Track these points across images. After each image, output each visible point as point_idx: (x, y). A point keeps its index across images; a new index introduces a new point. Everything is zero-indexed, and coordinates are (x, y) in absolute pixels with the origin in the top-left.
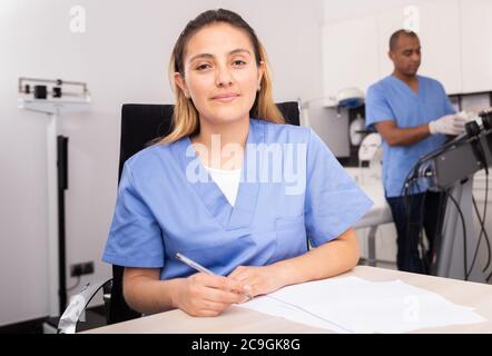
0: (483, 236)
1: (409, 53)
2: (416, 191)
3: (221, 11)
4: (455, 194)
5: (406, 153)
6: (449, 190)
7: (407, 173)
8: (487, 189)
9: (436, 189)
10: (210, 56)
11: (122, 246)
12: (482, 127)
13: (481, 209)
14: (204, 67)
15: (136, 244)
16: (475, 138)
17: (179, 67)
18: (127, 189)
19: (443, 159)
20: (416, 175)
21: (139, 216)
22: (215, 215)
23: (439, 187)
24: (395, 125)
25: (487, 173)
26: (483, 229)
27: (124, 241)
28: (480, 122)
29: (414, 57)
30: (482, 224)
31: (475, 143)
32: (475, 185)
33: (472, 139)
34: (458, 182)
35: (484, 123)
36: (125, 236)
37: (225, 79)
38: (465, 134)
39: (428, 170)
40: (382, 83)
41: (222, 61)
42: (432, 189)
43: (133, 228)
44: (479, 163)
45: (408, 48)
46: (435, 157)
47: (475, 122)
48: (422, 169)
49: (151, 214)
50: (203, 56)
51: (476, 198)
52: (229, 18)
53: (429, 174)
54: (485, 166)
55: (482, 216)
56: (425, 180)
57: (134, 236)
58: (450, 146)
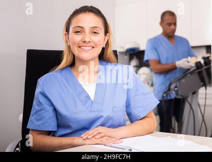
0: (203, 123)
1: (170, 24)
2: (169, 98)
3: (91, 7)
4: (189, 100)
5: (165, 77)
6: (186, 97)
7: (165, 88)
8: (206, 98)
9: (179, 97)
10: (82, 27)
11: (38, 120)
12: (204, 65)
13: (202, 109)
14: (78, 32)
15: (45, 119)
16: (200, 70)
17: (67, 30)
18: (40, 92)
19: (184, 81)
20: (169, 90)
21: (46, 106)
22: (84, 105)
23: (181, 96)
24: (159, 62)
25: (206, 89)
26: (203, 120)
27: (39, 117)
28: (202, 62)
29: (172, 27)
30: (203, 117)
31: (200, 73)
32: (200, 96)
33: (198, 70)
34: (191, 94)
35: (205, 62)
36: (39, 115)
37: (87, 39)
38: (195, 68)
39: (176, 87)
40: (155, 38)
41: (87, 30)
42: (177, 97)
43: (43, 111)
44: (202, 83)
45: (170, 22)
46: (179, 80)
47: (200, 62)
48: (173, 86)
49: (52, 105)
50: (79, 27)
51: (200, 103)
52: (95, 11)
53: (176, 89)
54: (205, 85)
55: (203, 112)
56: (174, 92)
57: (43, 115)
58: (187, 74)
